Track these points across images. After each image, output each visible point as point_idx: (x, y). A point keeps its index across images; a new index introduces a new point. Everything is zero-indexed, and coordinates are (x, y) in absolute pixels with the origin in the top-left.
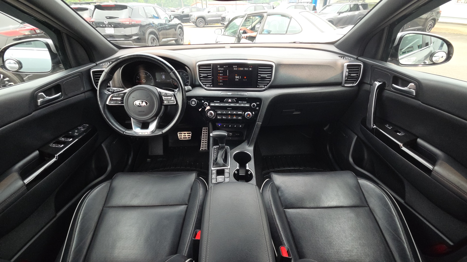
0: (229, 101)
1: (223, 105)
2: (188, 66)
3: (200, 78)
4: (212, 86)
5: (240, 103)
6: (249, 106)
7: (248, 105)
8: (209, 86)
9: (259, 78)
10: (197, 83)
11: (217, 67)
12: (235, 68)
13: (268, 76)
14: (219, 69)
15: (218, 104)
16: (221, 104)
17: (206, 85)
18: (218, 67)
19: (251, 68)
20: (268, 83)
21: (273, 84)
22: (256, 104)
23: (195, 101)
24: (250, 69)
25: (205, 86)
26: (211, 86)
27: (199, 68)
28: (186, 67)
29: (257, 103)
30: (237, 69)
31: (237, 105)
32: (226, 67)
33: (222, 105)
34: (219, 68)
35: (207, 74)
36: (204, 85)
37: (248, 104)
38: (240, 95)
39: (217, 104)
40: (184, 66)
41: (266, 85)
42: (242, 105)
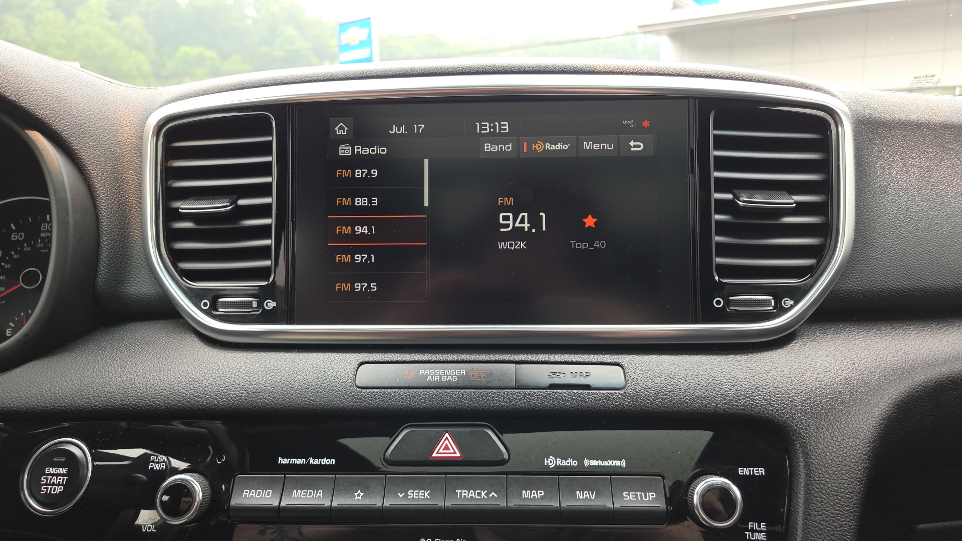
0: (439, 452)
1: (376, 501)
2: (64, 131)
3: (171, 236)
4: (271, 305)
5: (559, 472)
6: (661, 505)
7: (651, 496)
8: (248, 305)
9: (722, 228)
10: (138, 287)
11: (327, 131)
12: (494, 137)
13: (801, 209)
14: (345, 150)
15: (314, 486)
16: (350, 489)
17: (214, 297)
18: (341, 130)
19: (637, 133)
20: (812, 272)
21: (857, 283)
22: (739, 481)
23: (71, 461)
24: (637, 146)
25: (207, 313)
26: (260, 304)
27: (169, 153)
28: (36, 137)
29: (744, 471)
30: (508, 148)
31: (526, 494)
32: (409, 128)
33: (359, 499)
34: (342, 140)
35: (234, 202)
36: (196, 297)
37: (645, 489)
38: (553, 386)
39: (304, 486)
40: (18, 129)
41: (797, 294)
42: (584, 498)
